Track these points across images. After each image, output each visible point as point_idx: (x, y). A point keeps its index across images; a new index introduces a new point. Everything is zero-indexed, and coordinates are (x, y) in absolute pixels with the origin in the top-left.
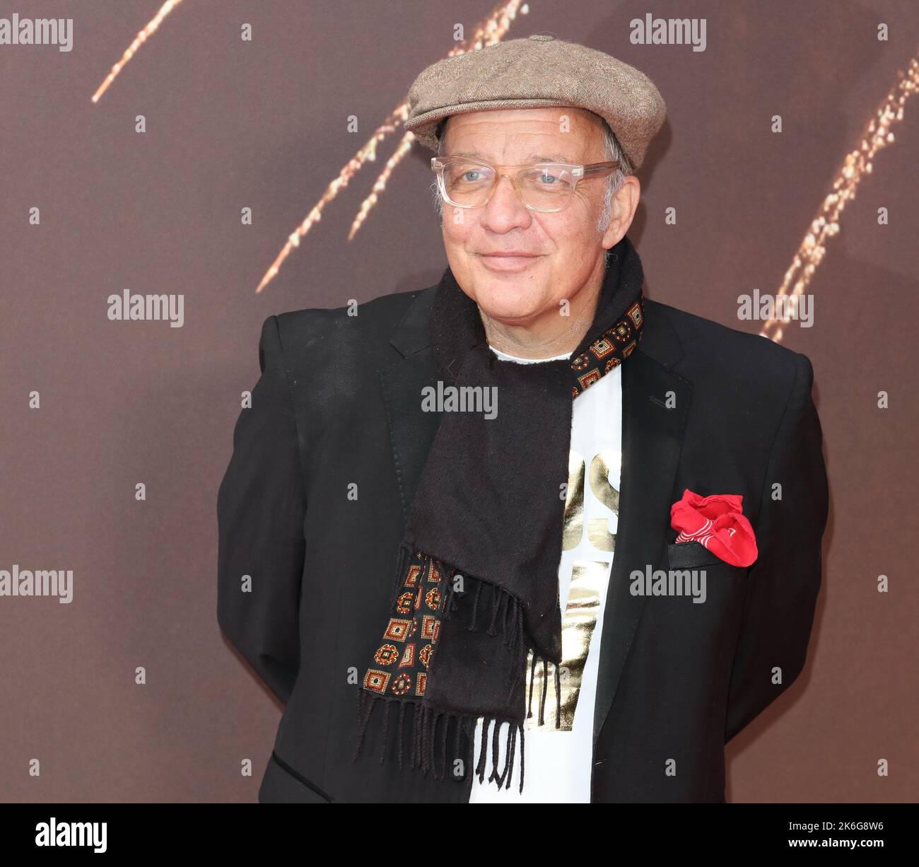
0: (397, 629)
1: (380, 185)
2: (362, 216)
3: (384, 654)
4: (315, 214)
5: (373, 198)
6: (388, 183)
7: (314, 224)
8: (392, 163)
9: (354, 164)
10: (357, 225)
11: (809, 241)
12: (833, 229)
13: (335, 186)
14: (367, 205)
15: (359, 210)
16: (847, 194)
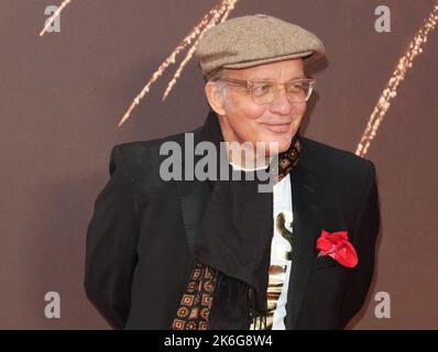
0: (187, 300)
1: (177, 75)
2: (169, 89)
3: (181, 312)
4: (146, 89)
5: (174, 81)
6: (181, 73)
7: (146, 93)
8: (183, 64)
9: (165, 65)
10: (166, 94)
11: (382, 99)
12: (393, 94)
13: (156, 75)
14: (171, 84)
15: (167, 86)
16: (400, 77)
